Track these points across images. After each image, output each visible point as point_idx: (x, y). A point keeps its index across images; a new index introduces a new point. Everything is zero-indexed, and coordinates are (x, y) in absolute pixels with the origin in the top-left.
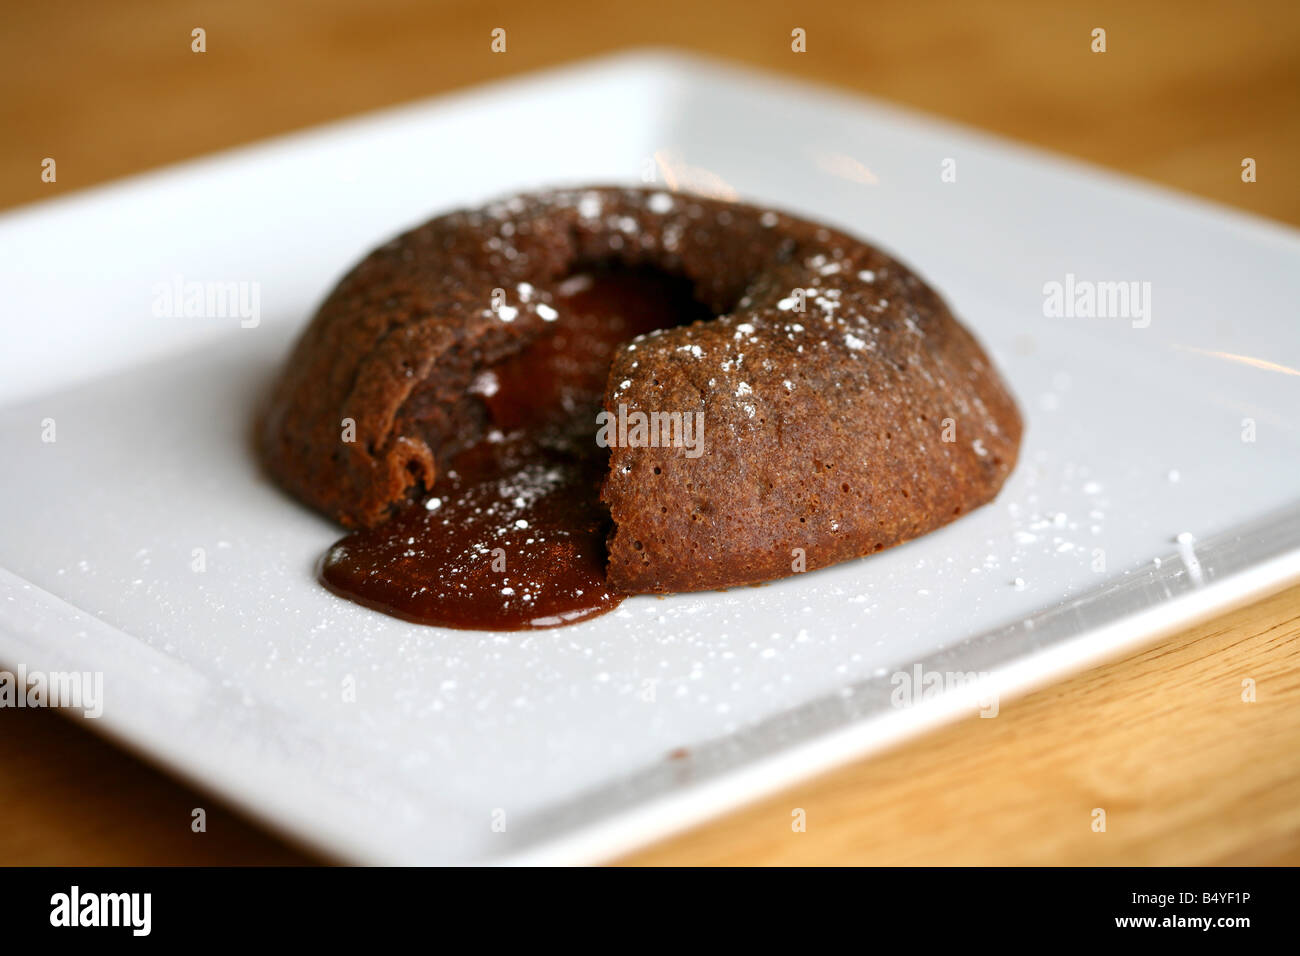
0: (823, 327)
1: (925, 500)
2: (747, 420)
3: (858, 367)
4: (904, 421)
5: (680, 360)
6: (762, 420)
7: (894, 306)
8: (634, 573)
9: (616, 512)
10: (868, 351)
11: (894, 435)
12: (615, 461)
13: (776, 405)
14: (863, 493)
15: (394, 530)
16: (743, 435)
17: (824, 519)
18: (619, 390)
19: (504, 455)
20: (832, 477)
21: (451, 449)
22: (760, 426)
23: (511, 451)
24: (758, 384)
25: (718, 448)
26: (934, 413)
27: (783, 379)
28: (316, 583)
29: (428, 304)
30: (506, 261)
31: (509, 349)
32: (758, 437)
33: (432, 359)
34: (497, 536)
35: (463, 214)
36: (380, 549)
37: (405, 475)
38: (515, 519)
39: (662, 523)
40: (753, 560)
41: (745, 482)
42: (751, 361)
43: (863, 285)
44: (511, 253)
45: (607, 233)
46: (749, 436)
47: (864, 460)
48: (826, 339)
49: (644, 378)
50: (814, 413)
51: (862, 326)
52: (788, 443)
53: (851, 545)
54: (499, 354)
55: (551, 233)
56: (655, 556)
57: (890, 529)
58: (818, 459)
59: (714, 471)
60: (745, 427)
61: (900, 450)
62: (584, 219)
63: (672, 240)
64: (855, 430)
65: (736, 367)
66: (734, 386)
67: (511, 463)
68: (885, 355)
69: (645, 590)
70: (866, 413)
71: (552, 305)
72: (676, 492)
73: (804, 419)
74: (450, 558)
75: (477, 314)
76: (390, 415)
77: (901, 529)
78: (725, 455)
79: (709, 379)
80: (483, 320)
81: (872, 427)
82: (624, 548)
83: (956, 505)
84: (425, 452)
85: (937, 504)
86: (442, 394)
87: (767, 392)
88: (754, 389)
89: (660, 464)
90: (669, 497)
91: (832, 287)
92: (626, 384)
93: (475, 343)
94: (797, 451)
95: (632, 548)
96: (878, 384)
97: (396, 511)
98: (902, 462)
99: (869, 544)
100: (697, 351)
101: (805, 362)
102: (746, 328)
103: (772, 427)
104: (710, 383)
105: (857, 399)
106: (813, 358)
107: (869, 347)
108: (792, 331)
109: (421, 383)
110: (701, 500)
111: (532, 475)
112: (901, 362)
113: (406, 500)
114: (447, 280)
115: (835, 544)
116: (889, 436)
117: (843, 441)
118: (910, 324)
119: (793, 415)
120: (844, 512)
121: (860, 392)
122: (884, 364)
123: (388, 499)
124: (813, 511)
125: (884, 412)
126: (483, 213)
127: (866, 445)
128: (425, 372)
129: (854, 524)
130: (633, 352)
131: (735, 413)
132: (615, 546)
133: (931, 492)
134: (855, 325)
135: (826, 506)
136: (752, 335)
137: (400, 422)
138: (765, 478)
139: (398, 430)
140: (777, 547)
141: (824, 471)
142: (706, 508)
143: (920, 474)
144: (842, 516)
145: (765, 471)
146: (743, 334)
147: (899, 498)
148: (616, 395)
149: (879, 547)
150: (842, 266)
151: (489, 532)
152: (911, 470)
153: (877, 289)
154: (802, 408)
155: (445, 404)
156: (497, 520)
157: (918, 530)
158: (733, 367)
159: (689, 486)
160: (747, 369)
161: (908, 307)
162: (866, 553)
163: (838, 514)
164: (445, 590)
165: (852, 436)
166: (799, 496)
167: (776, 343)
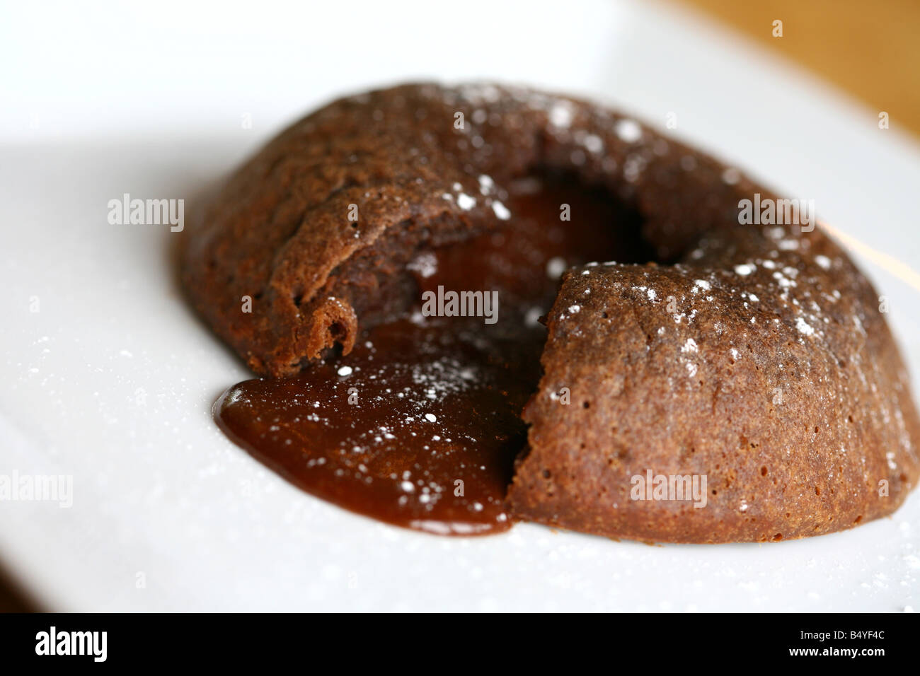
0: (777, 304)
1: (834, 502)
2: (686, 378)
3: (803, 353)
4: (833, 418)
5: (633, 299)
6: (701, 383)
7: (846, 300)
8: (536, 500)
9: (534, 435)
10: (816, 339)
11: (821, 429)
12: (546, 383)
13: (718, 371)
14: (779, 481)
15: (301, 388)
16: (679, 393)
17: (736, 496)
18: (567, 313)
19: (423, 340)
20: (754, 456)
21: (374, 319)
22: (697, 387)
23: (430, 337)
24: (705, 345)
25: (652, 398)
26: (861, 417)
27: (731, 346)
28: (212, 421)
29: (389, 170)
30: (472, 149)
31: (456, 237)
32: (694, 397)
33: (383, 227)
34: (404, 424)
35: (437, 88)
36: (284, 404)
37: (326, 336)
38: (425, 411)
39: (578, 458)
40: (656, 519)
41: (669, 439)
42: (702, 320)
43: (818, 270)
44: (478, 141)
45: (571, 146)
46: (684, 395)
47: (788, 448)
48: (778, 316)
49: (595, 307)
50: (752, 389)
51: (814, 313)
52: (721, 413)
53: (753, 529)
54: (447, 239)
55: (519, 132)
56: (561, 489)
57: (794, 522)
58: (745, 436)
59: (642, 420)
60: (683, 385)
61: (823, 446)
62: (553, 126)
63: (633, 170)
64: (786, 415)
65: (687, 322)
66: (682, 339)
67: (428, 349)
68: (829, 347)
69: (541, 520)
70: (801, 402)
71: (507, 205)
72: (600, 432)
73: (742, 392)
74: (355, 435)
75: (437, 194)
76: (326, 271)
77: (804, 524)
78: (656, 407)
79: (658, 327)
80: (442, 202)
81: (804, 417)
82: (532, 473)
83: (859, 514)
84: (351, 318)
85: (843, 509)
86: (381, 263)
87: (712, 355)
88: (701, 348)
89: (590, 399)
90: (592, 434)
91: (789, 264)
92: (575, 309)
93: (428, 222)
94: (727, 422)
95: (540, 475)
96: (819, 375)
97: (307, 368)
98: (822, 459)
99: (770, 532)
100: (652, 294)
101: (756, 334)
102: (704, 284)
103: (709, 391)
104: (659, 331)
105: (797, 385)
106: (763, 333)
107: (817, 335)
108: (747, 299)
109: (366, 247)
110: (620, 446)
111: (448, 366)
112: (843, 358)
113: (321, 360)
114: (414, 152)
115: (739, 524)
116: (816, 431)
117: (773, 424)
118: (857, 321)
119: (732, 384)
120: (756, 495)
121: (800, 379)
122: (827, 355)
123: (303, 354)
124: (728, 486)
125: (817, 405)
126: (457, 91)
127: (793, 433)
128: (373, 238)
129: (762, 510)
130: (585, 276)
131: (677, 368)
132: (523, 468)
133: (841, 495)
134: (808, 309)
135: (740, 484)
136: (709, 294)
137: (334, 280)
138: (689, 441)
139: (330, 289)
140: (683, 513)
141: (748, 449)
142: (624, 455)
143: (835, 475)
144: (753, 498)
145: (691, 434)
146: (700, 289)
147: (810, 494)
148: (562, 317)
149: (778, 537)
150: (800, 245)
151: (397, 417)
152: (828, 469)
153: (832, 277)
154: (742, 380)
155: (382, 274)
156: (406, 406)
157: (819, 530)
158: (685, 320)
159: (614, 430)
160: (698, 327)
161: (857, 303)
162: (764, 540)
163: (750, 495)
164: (344, 467)
165: (782, 422)
166: (717, 467)
167: (730, 307)
